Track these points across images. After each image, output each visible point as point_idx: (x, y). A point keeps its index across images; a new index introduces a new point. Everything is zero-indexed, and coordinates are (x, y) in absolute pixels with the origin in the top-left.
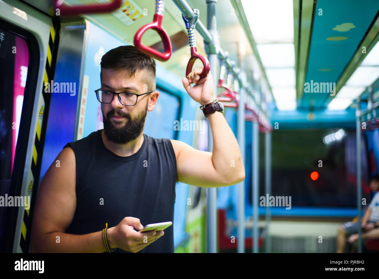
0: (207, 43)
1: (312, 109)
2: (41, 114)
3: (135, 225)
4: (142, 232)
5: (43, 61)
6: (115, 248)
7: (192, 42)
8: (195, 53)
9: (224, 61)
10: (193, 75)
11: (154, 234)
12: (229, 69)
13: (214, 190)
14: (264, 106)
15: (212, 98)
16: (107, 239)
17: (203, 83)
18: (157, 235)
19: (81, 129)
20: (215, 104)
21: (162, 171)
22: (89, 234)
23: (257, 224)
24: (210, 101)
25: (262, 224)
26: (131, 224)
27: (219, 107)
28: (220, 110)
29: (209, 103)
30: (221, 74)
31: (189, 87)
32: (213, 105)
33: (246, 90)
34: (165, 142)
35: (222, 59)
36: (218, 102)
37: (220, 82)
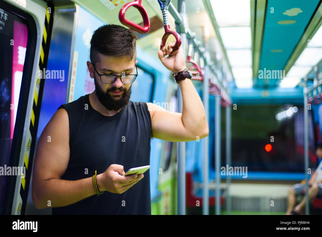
0: (178, 24)
1: (266, 87)
2: (38, 83)
3: (120, 171)
4: (126, 176)
5: (40, 38)
6: (103, 191)
7: (166, 21)
8: (168, 30)
9: (191, 40)
10: (167, 48)
11: (136, 177)
12: (196, 48)
13: (183, 144)
14: (225, 84)
15: (183, 67)
16: (96, 183)
17: (175, 55)
18: (138, 178)
19: (72, 96)
20: (185, 72)
21: (139, 128)
22: (81, 180)
23: (219, 186)
24: (181, 70)
25: (224, 186)
26: (116, 170)
27: (188, 75)
28: (190, 77)
29: (180, 71)
30: (189, 51)
31: (163, 58)
32: (184, 73)
33: (210, 67)
34: (142, 105)
35: (190, 39)
36: (188, 71)
37: (188, 58)
